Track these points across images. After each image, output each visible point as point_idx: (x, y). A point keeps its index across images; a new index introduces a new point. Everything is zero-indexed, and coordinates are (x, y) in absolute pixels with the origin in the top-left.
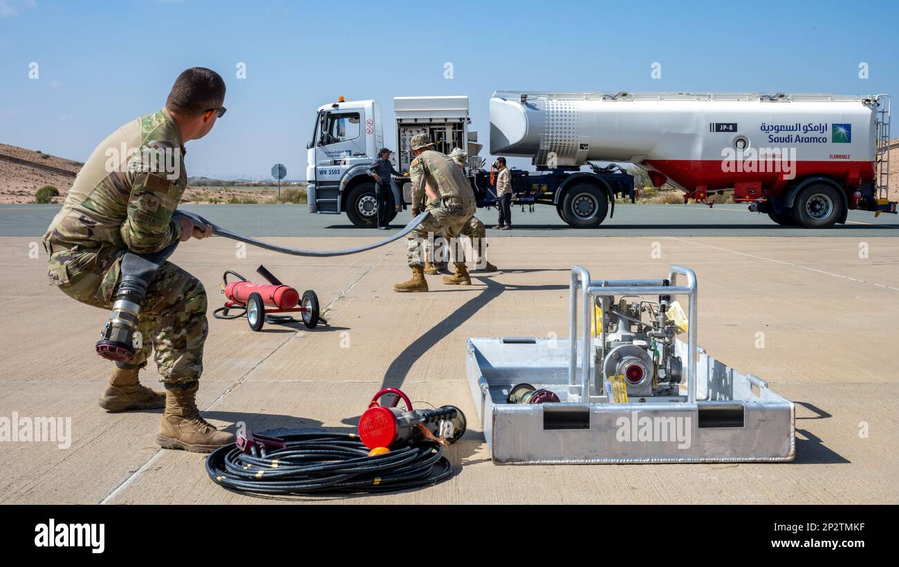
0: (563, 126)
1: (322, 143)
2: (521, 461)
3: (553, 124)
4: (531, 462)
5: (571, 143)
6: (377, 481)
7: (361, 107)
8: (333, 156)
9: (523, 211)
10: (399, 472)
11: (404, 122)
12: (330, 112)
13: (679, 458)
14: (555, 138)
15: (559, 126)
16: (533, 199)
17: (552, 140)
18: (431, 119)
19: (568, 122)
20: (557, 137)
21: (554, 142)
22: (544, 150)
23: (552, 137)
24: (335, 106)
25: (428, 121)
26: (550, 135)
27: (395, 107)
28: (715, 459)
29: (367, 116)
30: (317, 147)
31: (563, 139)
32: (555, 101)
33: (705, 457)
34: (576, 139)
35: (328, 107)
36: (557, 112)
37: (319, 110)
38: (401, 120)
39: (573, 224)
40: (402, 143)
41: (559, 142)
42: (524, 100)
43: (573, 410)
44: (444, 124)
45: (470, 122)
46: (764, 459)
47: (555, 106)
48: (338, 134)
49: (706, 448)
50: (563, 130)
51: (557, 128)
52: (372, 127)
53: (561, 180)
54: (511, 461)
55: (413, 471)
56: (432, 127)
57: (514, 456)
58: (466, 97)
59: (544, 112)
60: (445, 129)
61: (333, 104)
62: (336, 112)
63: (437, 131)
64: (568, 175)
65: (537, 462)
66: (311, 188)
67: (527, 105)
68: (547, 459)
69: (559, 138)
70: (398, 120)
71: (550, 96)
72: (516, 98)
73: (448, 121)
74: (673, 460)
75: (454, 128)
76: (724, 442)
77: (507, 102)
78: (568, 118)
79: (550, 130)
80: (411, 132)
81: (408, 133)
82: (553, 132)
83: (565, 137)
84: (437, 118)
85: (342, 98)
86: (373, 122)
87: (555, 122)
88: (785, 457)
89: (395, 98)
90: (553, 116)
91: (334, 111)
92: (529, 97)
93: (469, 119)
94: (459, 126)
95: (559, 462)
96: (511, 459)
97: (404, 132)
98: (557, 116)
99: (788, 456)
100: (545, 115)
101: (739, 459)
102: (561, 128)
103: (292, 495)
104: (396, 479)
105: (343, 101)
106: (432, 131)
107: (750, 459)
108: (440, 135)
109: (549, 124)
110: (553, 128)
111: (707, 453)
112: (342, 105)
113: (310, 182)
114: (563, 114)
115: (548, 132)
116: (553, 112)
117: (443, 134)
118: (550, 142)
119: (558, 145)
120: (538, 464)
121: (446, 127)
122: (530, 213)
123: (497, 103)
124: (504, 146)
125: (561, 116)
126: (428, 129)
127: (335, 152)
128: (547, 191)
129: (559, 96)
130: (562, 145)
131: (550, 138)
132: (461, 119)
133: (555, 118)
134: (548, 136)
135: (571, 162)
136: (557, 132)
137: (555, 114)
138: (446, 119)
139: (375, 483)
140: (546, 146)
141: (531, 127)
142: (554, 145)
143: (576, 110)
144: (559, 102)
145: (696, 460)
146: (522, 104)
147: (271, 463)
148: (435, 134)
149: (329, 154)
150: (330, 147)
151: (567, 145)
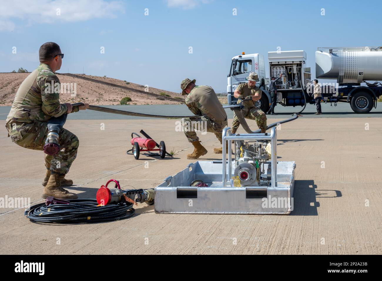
0: (350, 64)
1: (234, 74)
2: (167, 212)
3: (345, 63)
4: (172, 212)
5: (354, 72)
6: (89, 218)
7: (253, 57)
8: (239, 80)
9: (331, 105)
10: (102, 215)
11: (273, 63)
12: (238, 60)
13: (237, 212)
14: (346, 70)
15: (348, 64)
16: (336, 100)
17: (345, 71)
18: (286, 62)
19: (353, 62)
20: (347, 69)
21: (346, 72)
22: (341, 76)
23: (345, 69)
24: (240, 57)
25: (285, 63)
26: (344, 68)
27: (269, 57)
28: (254, 213)
29: (256, 61)
30: (232, 76)
31: (350, 70)
32: (346, 52)
33: (249, 212)
34: (356, 70)
35: (237, 57)
36: (347, 57)
37: (233, 59)
38: (271, 63)
39: (356, 112)
40: (272, 74)
41: (348, 72)
42: (331, 52)
43: (191, 190)
44: (293, 64)
45: (305, 63)
46: (277, 213)
47: (346, 54)
48: (244, 70)
49: (249, 208)
50: (350, 66)
51: (347, 65)
52: (258, 66)
53: (350, 90)
54: (163, 212)
55: (109, 214)
56: (286, 66)
57: (164, 210)
58: (303, 51)
59: (341, 57)
60: (293, 66)
61: (239, 56)
62: (241, 59)
63: (289, 67)
64: (354, 87)
65: (174, 213)
66: (229, 96)
67: (333, 54)
68: (179, 211)
69: (348, 70)
70: (270, 62)
71: (344, 50)
72: (327, 51)
73: (294, 63)
74: (235, 213)
75: (297, 66)
76: (258, 205)
77: (323, 53)
78: (353, 60)
79: (344, 66)
80: (276, 68)
81: (275, 69)
82: (345, 67)
83: (351, 69)
84: (289, 61)
85: (244, 53)
86: (258, 64)
87: (346, 62)
88: (286, 212)
89: (269, 52)
90: (345, 59)
91: (240, 59)
92: (333, 50)
93: (304, 61)
94: (299, 65)
95: (184, 213)
96: (163, 211)
97: (273, 68)
98: (347, 59)
99: (287, 212)
100: (341, 59)
101: (265, 213)
102: (349, 65)
103: (54, 223)
104: (98, 217)
105: (244, 54)
106: (286, 68)
107: (270, 213)
108: (290, 69)
109: (343, 63)
110: (345, 65)
111: (250, 210)
112: (243, 56)
113: (229, 93)
114: (350, 58)
115: (343, 67)
116: (345, 57)
117: (292, 69)
118: (344, 72)
119: (348, 73)
120: (175, 214)
121: (293, 65)
122: (334, 106)
123: (318, 53)
124: (322, 74)
125: (349, 59)
126: (284, 66)
127: (240, 78)
128: (344, 95)
129: (349, 49)
130: (350, 73)
131: (344, 70)
132: (300, 62)
133: (346, 60)
134: (343, 69)
135: (356, 81)
136: (347, 67)
137: (346, 58)
138: (293, 62)
139: (88, 219)
140: (342, 74)
141: (334, 65)
142: (346, 73)
143: (357, 56)
144: (348, 52)
145: (245, 213)
146: (330, 54)
147: (48, 210)
148: (288, 69)
149: (237, 80)
150: (238, 76)
151: (352, 73)
